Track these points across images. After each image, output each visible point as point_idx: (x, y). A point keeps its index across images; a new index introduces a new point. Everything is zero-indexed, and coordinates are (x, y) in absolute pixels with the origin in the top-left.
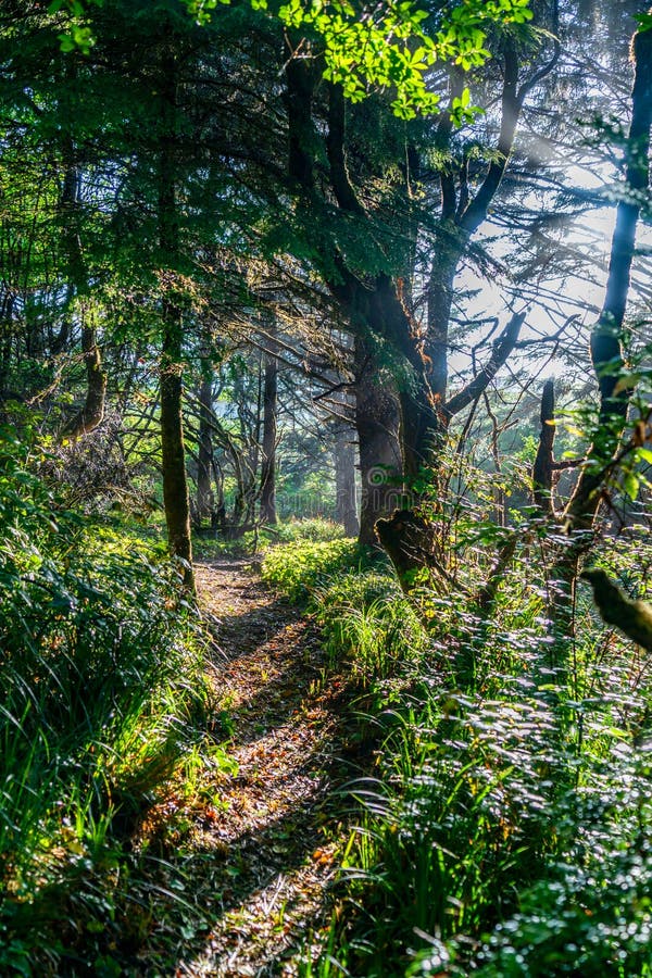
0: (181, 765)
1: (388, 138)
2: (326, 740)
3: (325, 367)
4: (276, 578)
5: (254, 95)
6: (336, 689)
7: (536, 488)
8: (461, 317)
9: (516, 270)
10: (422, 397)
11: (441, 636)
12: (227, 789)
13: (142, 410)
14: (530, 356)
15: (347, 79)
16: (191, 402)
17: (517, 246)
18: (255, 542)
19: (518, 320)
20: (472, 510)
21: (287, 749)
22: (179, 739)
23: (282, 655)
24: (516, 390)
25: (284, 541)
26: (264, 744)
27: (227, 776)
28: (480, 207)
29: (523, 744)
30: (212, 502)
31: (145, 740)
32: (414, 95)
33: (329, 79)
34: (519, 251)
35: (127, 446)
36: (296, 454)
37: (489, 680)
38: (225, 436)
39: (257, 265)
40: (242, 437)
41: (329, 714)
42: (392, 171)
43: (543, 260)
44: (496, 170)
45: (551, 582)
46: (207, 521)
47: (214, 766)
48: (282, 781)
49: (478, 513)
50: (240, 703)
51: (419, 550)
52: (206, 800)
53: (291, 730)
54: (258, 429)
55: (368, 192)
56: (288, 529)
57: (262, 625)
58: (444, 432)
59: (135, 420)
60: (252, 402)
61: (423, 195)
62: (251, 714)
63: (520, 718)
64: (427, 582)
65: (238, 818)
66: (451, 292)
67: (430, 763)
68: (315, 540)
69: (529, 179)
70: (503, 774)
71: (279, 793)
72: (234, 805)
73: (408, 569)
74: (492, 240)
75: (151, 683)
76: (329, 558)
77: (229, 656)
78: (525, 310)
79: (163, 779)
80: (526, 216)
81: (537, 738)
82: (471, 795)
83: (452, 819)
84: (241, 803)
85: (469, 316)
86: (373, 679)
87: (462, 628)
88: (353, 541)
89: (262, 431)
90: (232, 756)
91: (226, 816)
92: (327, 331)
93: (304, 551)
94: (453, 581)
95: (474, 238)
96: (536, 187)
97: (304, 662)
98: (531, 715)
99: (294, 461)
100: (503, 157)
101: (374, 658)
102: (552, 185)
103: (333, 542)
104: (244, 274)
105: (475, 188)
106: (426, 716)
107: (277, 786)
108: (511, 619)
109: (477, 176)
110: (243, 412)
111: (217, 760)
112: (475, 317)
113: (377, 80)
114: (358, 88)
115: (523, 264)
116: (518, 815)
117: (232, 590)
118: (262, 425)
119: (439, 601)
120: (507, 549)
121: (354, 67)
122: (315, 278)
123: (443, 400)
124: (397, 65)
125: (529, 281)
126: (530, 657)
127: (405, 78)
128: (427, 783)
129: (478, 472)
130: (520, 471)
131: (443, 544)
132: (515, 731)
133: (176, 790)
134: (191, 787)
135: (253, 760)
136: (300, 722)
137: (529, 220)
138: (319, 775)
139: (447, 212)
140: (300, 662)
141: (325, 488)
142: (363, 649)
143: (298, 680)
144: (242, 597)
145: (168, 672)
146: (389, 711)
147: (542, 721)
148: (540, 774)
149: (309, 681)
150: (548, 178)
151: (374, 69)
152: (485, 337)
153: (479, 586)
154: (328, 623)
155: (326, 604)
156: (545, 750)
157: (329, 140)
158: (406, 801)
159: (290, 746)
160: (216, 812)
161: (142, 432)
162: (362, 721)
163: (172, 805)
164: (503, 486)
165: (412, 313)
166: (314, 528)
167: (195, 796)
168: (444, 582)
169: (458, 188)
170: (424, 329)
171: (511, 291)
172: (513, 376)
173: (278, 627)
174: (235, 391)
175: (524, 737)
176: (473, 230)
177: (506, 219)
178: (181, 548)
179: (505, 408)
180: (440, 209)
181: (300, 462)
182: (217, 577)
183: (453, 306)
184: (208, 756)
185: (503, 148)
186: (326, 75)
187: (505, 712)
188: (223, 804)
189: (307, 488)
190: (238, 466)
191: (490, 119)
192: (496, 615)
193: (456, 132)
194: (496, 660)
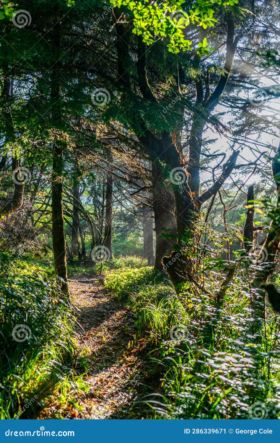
0: (59, 387)
1: (168, 63)
2: (136, 373)
3: (137, 178)
4: (111, 287)
5: (100, 41)
6: (141, 345)
7: (245, 240)
8: (207, 153)
9: (236, 129)
10: (186, 194)
11: (196, 318)
12: (83, 399)
13: (44, 200)
14: (242, 173)
15: (145, 33)
16: (69, 196)
17: (235, 117)
18: (101, 268)
19: (236, 154)
20: (212, 252)
21: (116, 378)
22: (57, 373)
23: (114, 328)
24: (236, 189)
25: (116, 268)
26: (103, 375)
27: (83, 393)
28: (216, 97)
29: (238, 376)
30: (79, 248)
31: (39, 373)
32: (179, 41)
33: (135, 33)
34: (236, 119)
35: (36, 219)
36: (122, 223)
37: (221, 341)
38: (86, 214)
39: (101, 127)
40: (95, 214)
41: (138, 359)
42: (170, 79)
43: (249, 124)
44: (224, 79)
45: (253, 289)
46: (76, 258)
47: (76, 387)
48: (112, 395)
49: (215, 253)
50: (91, 353)
51: (185, 273)
52: (71, 406)
53: (117, 368)
54: (103, 210)
55: (158, 90)
56: (118, 261)
57: (104, 312)
58: (198, 211)
59: (39, 205)
60: (100, 196)
61: (186, 91)
62: (97, 359)
63: (236, 361)
64: (189, 290)
65: (88, 415)
66: (200, 140)
67: (189, 385)
68: (132, 267)
69: (241, 83)
70: (227, 392)
71: (110, 401)
72: (87, 409)
73: (179, 283)
74: (223, 114)
75: (43, 343)
76: (139, 277)
77: (85, 328)
78: (240, 149)
79: (48, 394)
80: (239, 102)
81: (245, 372)
82: (210, 403)
83: (200, 416)
84: (90, 407)
85: (211, 152)
86: (161, 340)
87: (207, 314)
88: (151, 268)
89: (105, 211)
90: (86, 382)
91: (82, 414)
92: (138, 160)
93: (126, 273)
94: (202, 289)
95: (213, 113)
96: (245, 88)
97: (125, 331)
98: (241, 360)
99: (122, 226)
100: (227, 72)
101: (161, 329)
102: (253, 86)
103: (141, 268)
104: (94, 131)
105: (213, 87)
106: (188, 360)
107: (110, 398)
108: (233, 309)
109: (214, 82)
110: (96, 202)
111: (78, 384)
112: (214, 153)
113: (160, 34)
114: (150, 38)
115: (239, 126)
116: (235, 414)
117: (88, 294)
118: (105, 208)
119: (195, 299)
120: (230, 272)
121: (148, 27)
122: (131, 133)
123: (197, 195)
124: (170, 26)
125: (242, 135)
126: (241, 329)
127: (174, 33)
128: (187, 396)
129: (215, 232)
130: (237, 232)
131: (197, 270)
132: (233, 369)
133: (56, 400)
134: (63, 398)
135: (97, 383)
136: (123, 363)
137: (242, 104)
138: (132, 392)
139: (199, 100)
140: (123, 331)
141: (137, 240)
142: (156, 325)
143: (122, 341)
144: (94, 297)
145: (51, 337)
146: (168, 358)
147: (247, 363)
148: (246, 391)
149: (127, 341)
150: (251, 83)
151: (158, 28)
152: (219, 163)
153: (216, 292)
154: (138, 311)
155: (137, 301)
156: (249, 379)
157: (137, 64)
158: (176, 406)
159: (117, 376)
160: (77, 412)
161: (43, 211)
162: (155, 363)
163: (53, 408)
164: (228, 240)
165: (181, 151)
166: (132, 261)
167: (65, 403)
168: (198, 289)
169: (204, 88)
170: (187, 159)
171: (232, 139)
172: (234, 183)
173: (112, 313)
174: (92, 190)
175: (238, 372)
176: (212, 109)
177: (230, 103)
178: (61, 272)
179: (230, 199)
180: (195, 99)
181: (125, 227)
182: (81, 287)
183: (202, 147)
184: (73, 381)
185: (227, 68)
186: (134, 31)
187: (227, 358)
188: (80, 407)
189: (128, 241)
190: (92, 229)
191: (221, 54)
192: (224, 307)
193: (204, 60)
194: (225, 331)
